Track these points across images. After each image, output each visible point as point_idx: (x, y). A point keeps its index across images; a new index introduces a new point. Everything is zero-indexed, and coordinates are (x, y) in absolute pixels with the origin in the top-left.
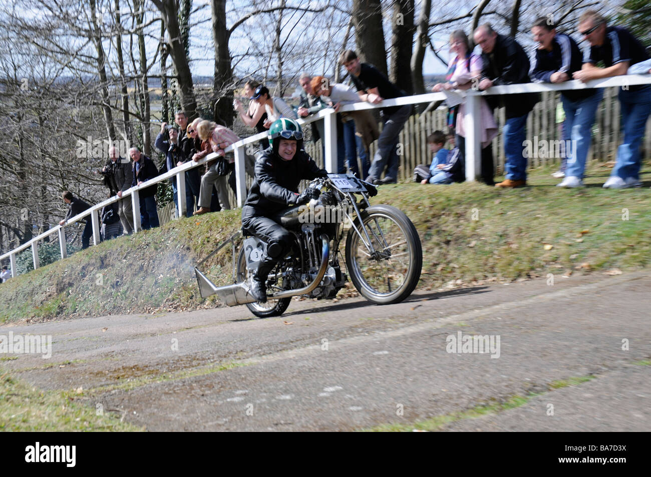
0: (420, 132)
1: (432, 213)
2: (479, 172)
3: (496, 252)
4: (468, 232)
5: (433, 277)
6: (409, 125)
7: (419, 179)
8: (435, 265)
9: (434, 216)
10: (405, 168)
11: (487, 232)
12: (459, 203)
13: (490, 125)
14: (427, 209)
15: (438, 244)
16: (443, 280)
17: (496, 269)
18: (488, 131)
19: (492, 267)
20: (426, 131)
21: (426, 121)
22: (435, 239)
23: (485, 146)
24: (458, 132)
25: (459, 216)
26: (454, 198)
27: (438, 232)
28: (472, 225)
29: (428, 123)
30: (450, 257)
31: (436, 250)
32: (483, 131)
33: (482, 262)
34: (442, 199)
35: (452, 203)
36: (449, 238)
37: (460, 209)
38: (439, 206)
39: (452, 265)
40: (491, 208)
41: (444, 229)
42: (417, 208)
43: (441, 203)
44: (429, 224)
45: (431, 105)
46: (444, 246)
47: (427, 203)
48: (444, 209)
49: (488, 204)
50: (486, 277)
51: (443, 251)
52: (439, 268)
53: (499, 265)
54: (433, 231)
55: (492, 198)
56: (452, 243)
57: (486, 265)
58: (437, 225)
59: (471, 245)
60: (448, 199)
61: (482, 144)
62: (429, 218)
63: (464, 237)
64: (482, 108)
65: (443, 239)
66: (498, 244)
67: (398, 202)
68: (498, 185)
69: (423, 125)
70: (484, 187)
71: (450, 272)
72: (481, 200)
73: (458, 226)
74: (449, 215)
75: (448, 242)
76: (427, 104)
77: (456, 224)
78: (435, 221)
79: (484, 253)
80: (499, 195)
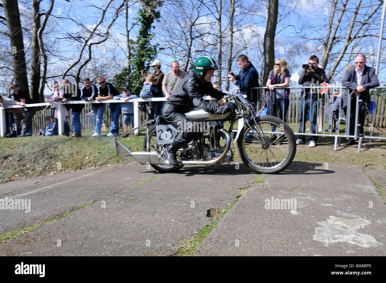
0: (42, 116)
1: (45, 147)
2: (63, 132)
3: (69, 160)
4: (59, 153)
5: (45, 171)
6: (38, 114)
7: (41, 134)
8: (46, 166)
9: (46, 148)
10: (37, 130)
11: (66, 153)
12: (56, 143)
13: (67, 115)
14: (43, 146)
15: (47, 159)
16: (49, 172)
17: (69, 167)
18: (66, 117)
19: (68, 166)
20: (45, 116)
21: (45, 113)
22: (46, 156)
23: (65, 122)
24: (55, 117)
25: (55, 148)
26: (54, 141)
27: (47, 154)
28: (60, 151)
29: (46, 114)
30: (52, 163)
31: (47, 161)
32: (65, 117)
33: (63, 164)
34: (49, 142)
35: (53, 143)
36: (51, 156)
37: (56, 145)
38: (48, 144)
39: (53, 166)
40: (67, 145)
41: (50, 153)
42: (39, 145)
43: (48, 143)
44: (44, 151)
45: (47, 107)
46: (50, 159)
47: (43, 143)
48: (49, 145)
49: (66, 143)
50: (65, 169)
51: (49, 161)
52: (48, 167)
53: (70, 165)
54: (45, 154)
55: (68, 141)
56: (53, 158)
57: (65, 165)
58: (47, 152)
59: (60, 158)
60: (51, 142)
61: (64, 121)
62: (44, 149)
63: (57, 155)
64: (64, 109)
65: (49, 157)
66: (69, 158)
67: (31, 143)
68: (70, 136)
69: (43, 114)
70: (65, 137)
71: (52, 169)
72: (64, 142)
73: (55, 152)
74: (51, 148)
75: (51, 158)
76: (45, 106)
77: (54, 151)
78: (46, 150)
79: (65, 161)
80: (70, 140)
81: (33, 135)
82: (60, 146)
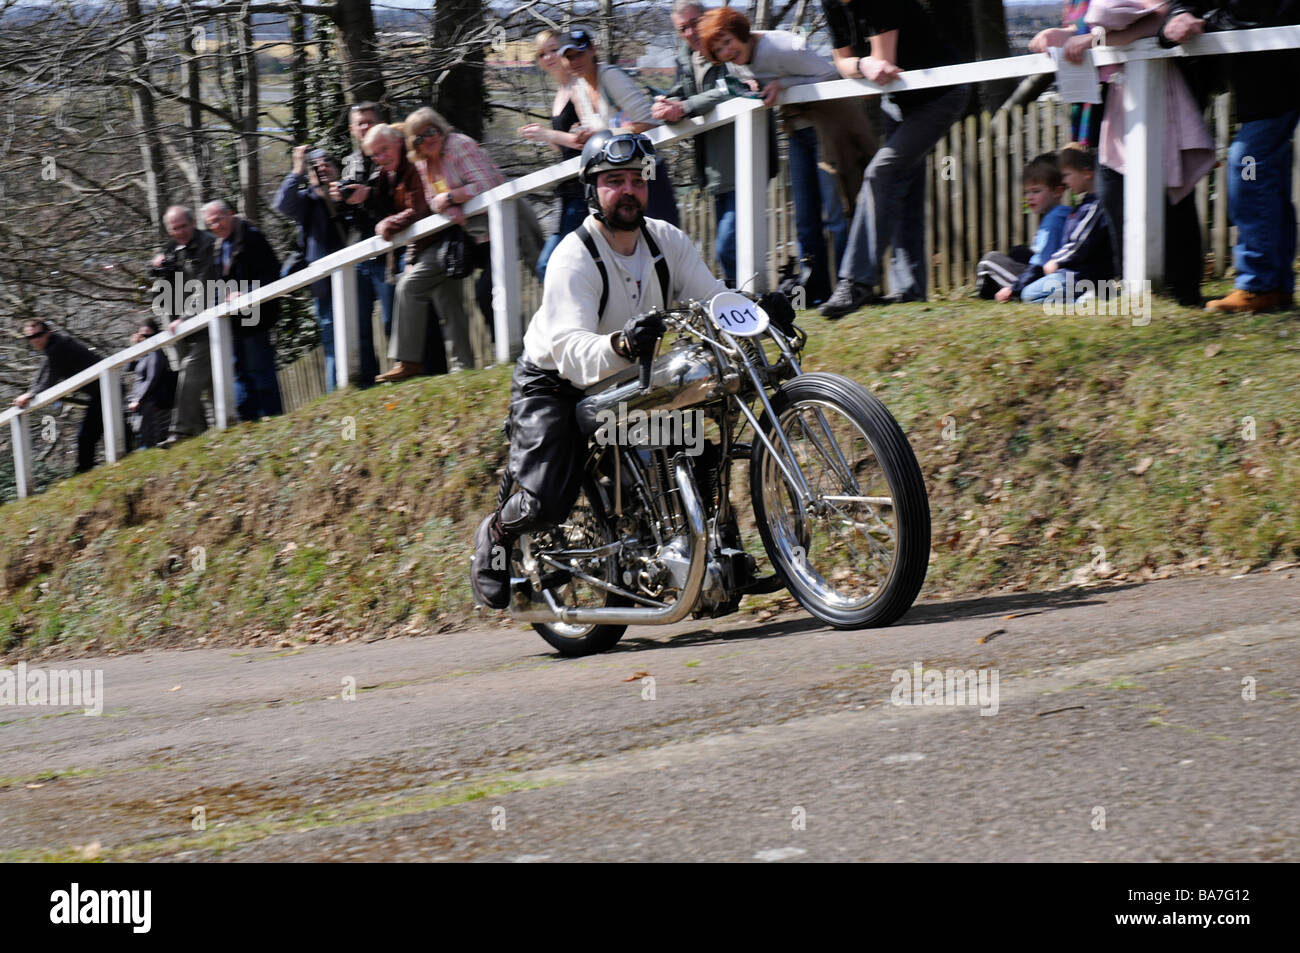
0: (994, 161)
1: (1028, 380)
2: (1159, 270)
3: (1208, 489)
4: (1131, 433)
5: (1031, 554)
6: (964, 142)
7: (989, 290)
8: (1038, 522)
9: (1035, 389)
10: (951, 259)
11: (1184, 435)
12: (1105, 354)
13: (1192, 140)
14: (1016, 370)
15: (1045, 467)
16: (1059, 563)
17: (1210, 535)
18: (1185, 154)
19: (1199, 531)
20: (1009, 158)
21: (1009, 132)
22: (1037, 451)
23: (1175, 200)
24: (1103, 159)
25: (1105, 389)
26: (1090, 339)
27: (1047, 434)
28: (1142, 413)
29: (1016, 138)
30: (1078, 503)
31: (1042, 483)
32: (1175, 156)
33: (1167, 516)
34: (1056, 344)
35: (1085, 354)
36: (1077, 449)
37: (1109, 370)
38: (1048, 363)
39: (1083, 522)
40: (1194, 369)
41: (1063, 424)
42: (988, 367)
43: (1053, 353)
44: (1021, 412)
45: (1025, 86)
46: (1061, 469)
47: (1015, 352)
48: (1063, 371)
49: (1185, 358)
50: (1180, 556)
51: (1060, 484)
52: (1049, 531)
53: (1214, 524)
54: (1032, 430)
55: (1196, 339)
56: (1084, 463)
57: (1180, 523)
58: (1043, 415)
59: (1140, 469)
60: (1074, 343)
61: (1168, 193)
62: (1023, 395)
63: (1118, 446)
64: (1170, 93)
65: (1061, 451)
66: (1213, 468)
67: (934, 349)
68: (1212, 305)
69: (1001, 140)
70: (1173, 310)
71: (1080, 543)
72: (1161, 347)
73: (1100, 418)
74: (1076, 386)
75: (1073, 462)
76: (1011, 83)
77: (1099, 410)
78: (1037, 402)
79: (1173, 491)
80: (1215, 333)
81: (932, 296)
82: (1141, 379)
